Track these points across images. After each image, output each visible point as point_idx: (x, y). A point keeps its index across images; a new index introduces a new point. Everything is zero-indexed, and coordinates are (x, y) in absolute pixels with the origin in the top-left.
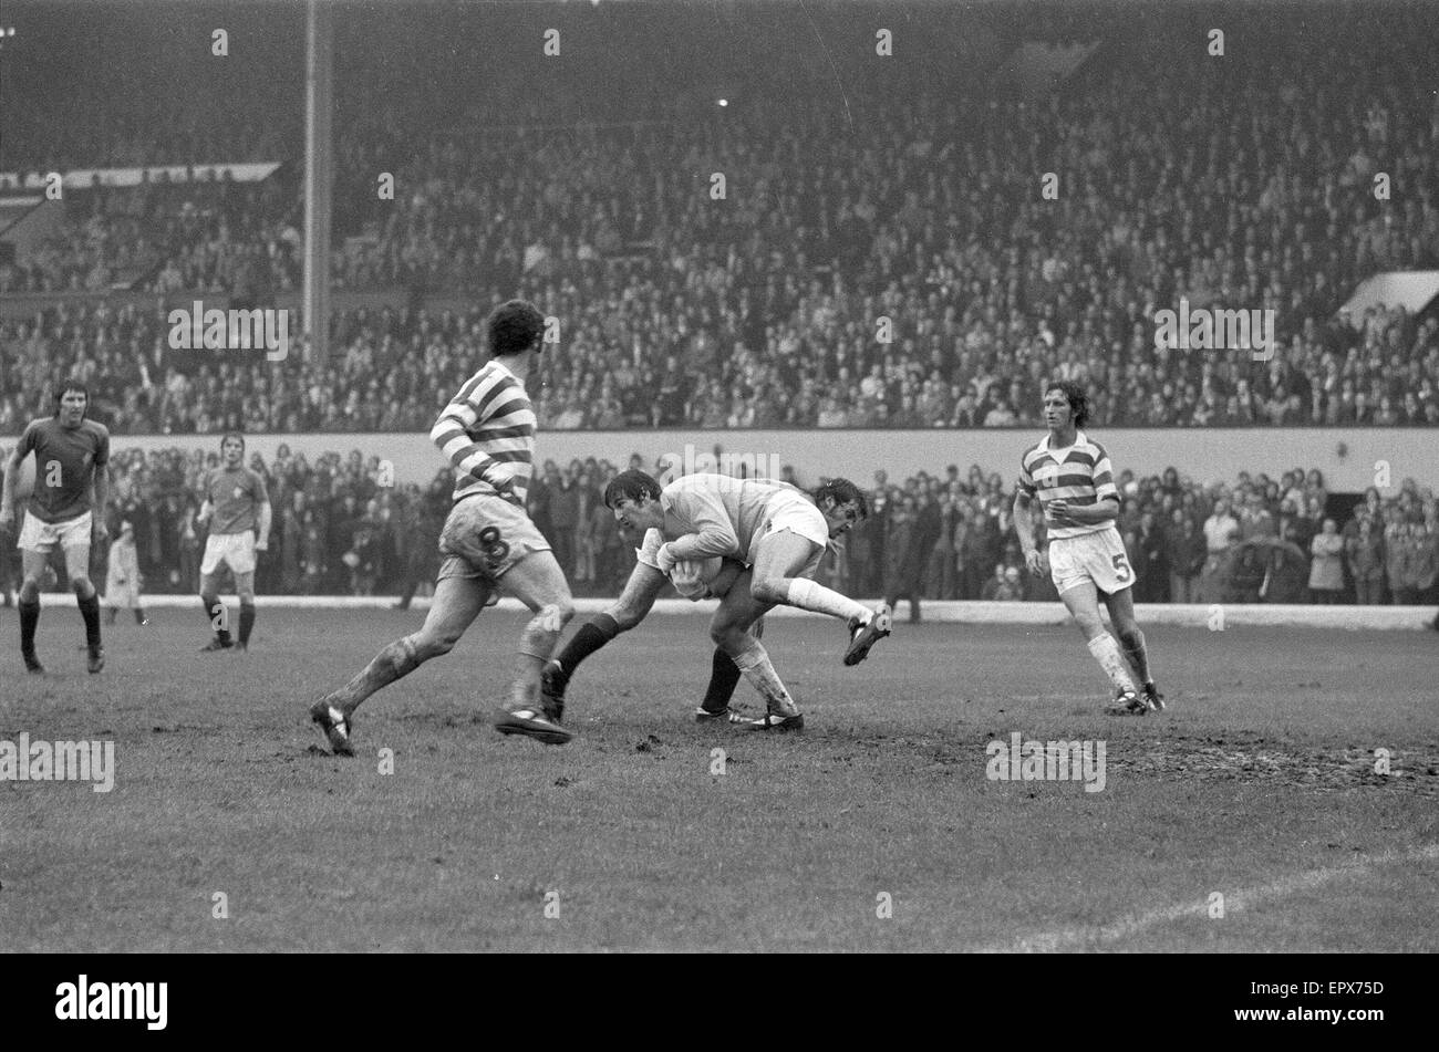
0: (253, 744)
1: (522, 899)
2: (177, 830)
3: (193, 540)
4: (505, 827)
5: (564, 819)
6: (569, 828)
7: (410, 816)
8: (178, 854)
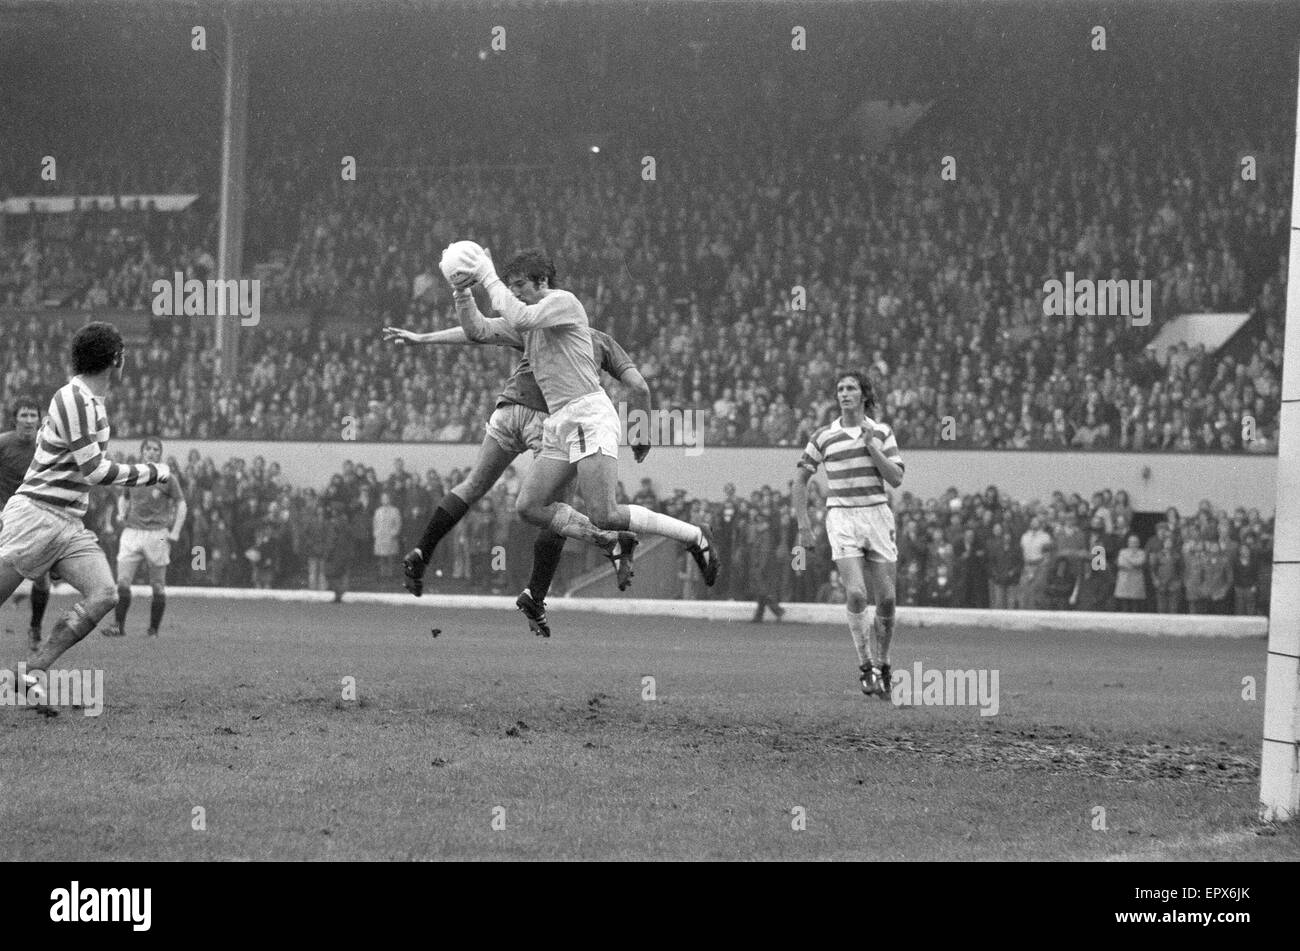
0: (162, 722)
2: (93, 799)
4: (384, 804)
5: (439, 796)
7: (302, 791)
8: (93, 822)
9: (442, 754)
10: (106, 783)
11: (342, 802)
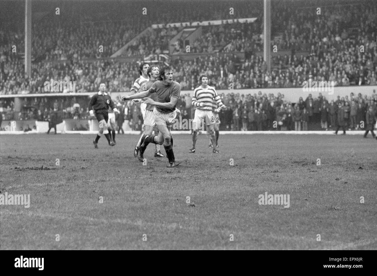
0: (256, 170)
1: (329, 210)
2: (238, 192)
3: (237, 117)
4: (323, 191)
5: (339, 189)
6: (340, 191)
7: (298, 188)
8: (239, 198)
9: (338, 177)
10: (242, 187)
11: (310, 191)
